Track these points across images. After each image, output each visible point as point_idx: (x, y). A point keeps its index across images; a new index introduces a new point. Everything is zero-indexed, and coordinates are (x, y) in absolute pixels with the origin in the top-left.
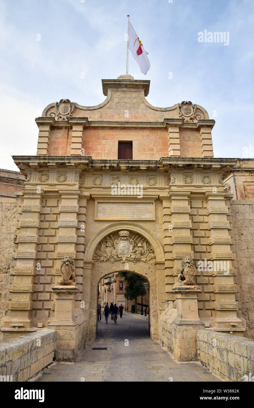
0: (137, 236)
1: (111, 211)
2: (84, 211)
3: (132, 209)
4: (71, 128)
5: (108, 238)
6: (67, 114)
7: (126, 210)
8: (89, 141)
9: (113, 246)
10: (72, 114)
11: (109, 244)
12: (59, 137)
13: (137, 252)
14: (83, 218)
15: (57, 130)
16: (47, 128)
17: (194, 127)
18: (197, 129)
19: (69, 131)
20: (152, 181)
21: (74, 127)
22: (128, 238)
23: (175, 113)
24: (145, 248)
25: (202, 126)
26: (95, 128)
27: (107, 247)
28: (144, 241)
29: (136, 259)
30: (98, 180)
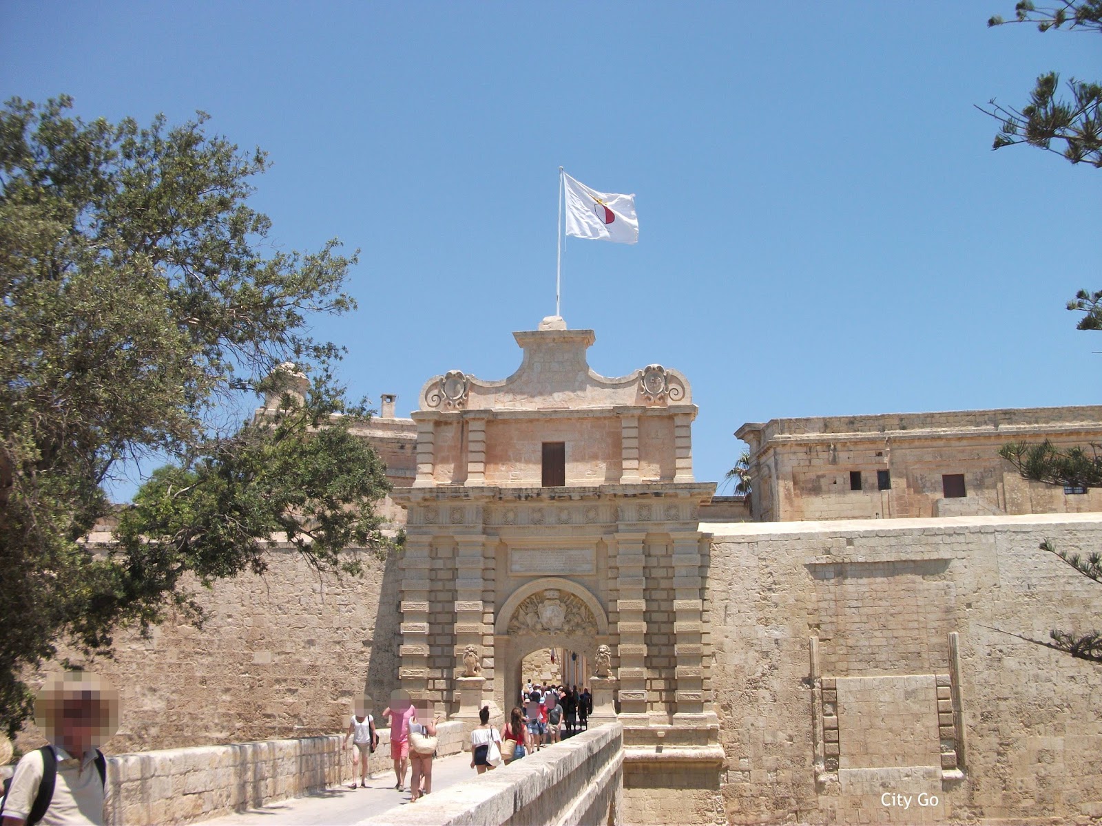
0: (572, 597)
1: (532, 561)
2: (491, 564)
3: (563, 558)
4: (467, 422)
5: (528, 600)
6: (459, 399)
7: (554, 559)
9: (536, 613)
10: (466, 399)
11: (530, 609)
12: (448, 438)
13: (572, 623)
14: (491, 574)
15: (445, 427)
16: (430, 427)
17: (665, 414)
18: (670, 416)
19: (463, 427)
20: (592, 514)
21: (471, 423)
22: (558, 601)
23: (635, 387)
24: (583, 615)
25: (676, 415)
26: (505, 422)
27: (527, 614)
28: (582, 604)
29: (571, 632)
30: (511, 516)
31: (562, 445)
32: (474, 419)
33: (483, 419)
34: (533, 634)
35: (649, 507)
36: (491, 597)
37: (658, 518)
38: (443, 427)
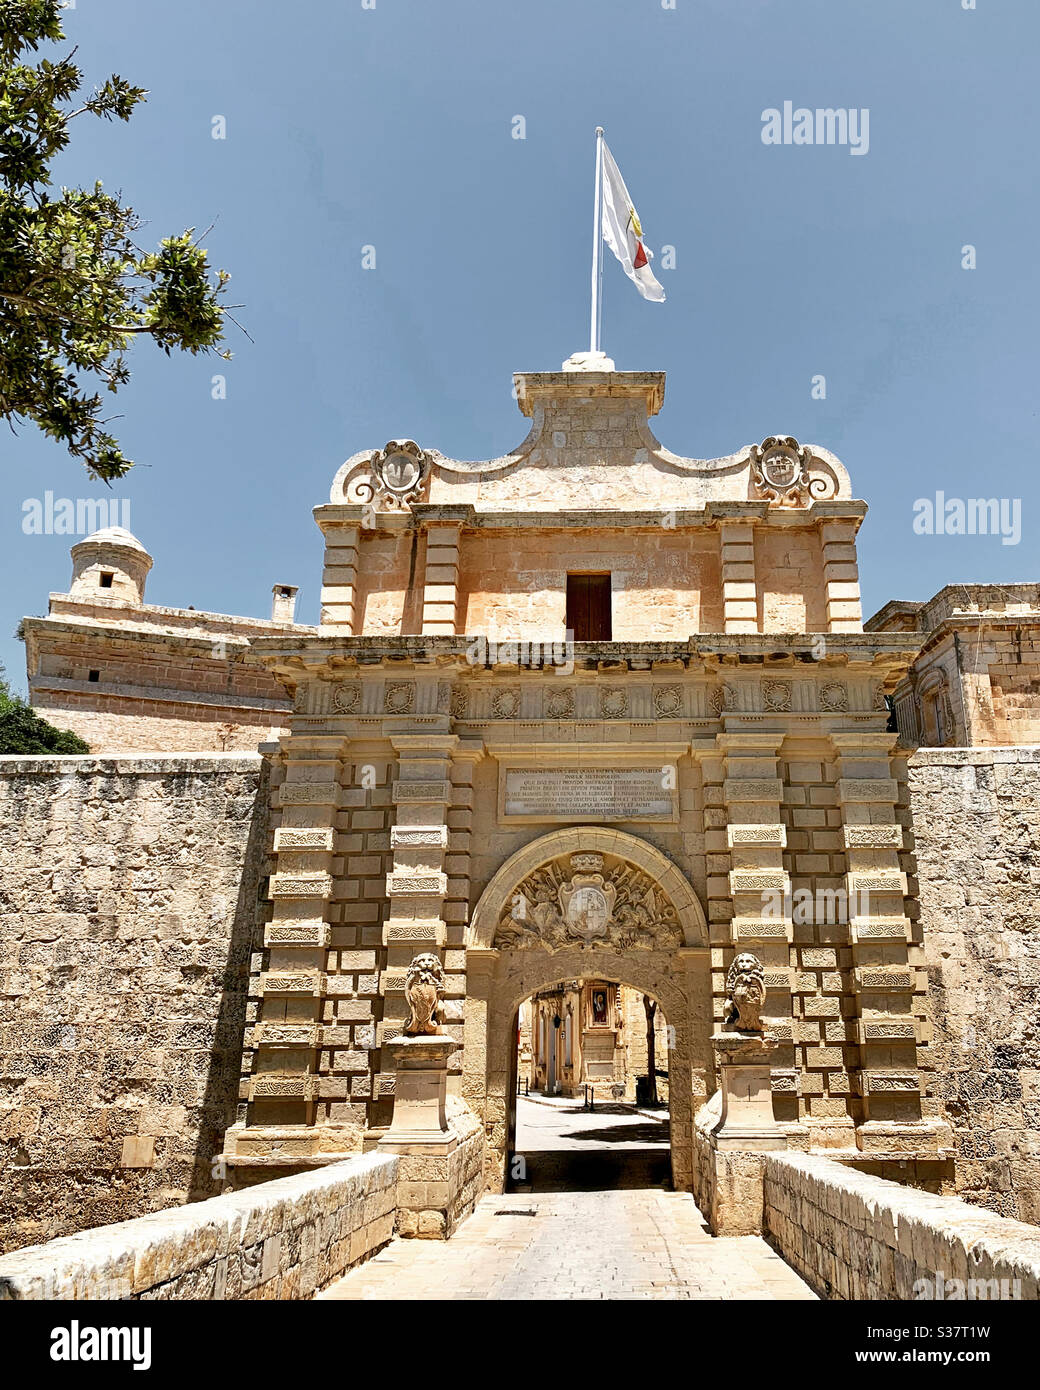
1: (547, 794)
2: (465, 798)
3: (610, 788)
4: (424, 533)
5: (537, 876)
6: (409, 490)
7: (592, 790)
8: (479, 574)
9: (555, 901)
10: (423, 489)
11: (541, 895)
12: (385, 563)
14: (464, 820)
15: (380, 542)
16: (349, 539)
17: (802, 522)
18: (812, 528)
19: (415, 541)
20: (669, 701)
21: (431, 531)
22: (599, 878)
23: (745, 474)
24: (652, 907)
25: (827, 521)
26: (497, 533)
27: (535, 904)
28: (648, 884)
29: (625, 943)
30: (507, 702)
31: (607, 579)
32: (438, 524)
33: (456, 524)
34: (548, 947)
35: (787, 686)
36: (462, 865)
37: (807, 707)
38: (376, 541)
